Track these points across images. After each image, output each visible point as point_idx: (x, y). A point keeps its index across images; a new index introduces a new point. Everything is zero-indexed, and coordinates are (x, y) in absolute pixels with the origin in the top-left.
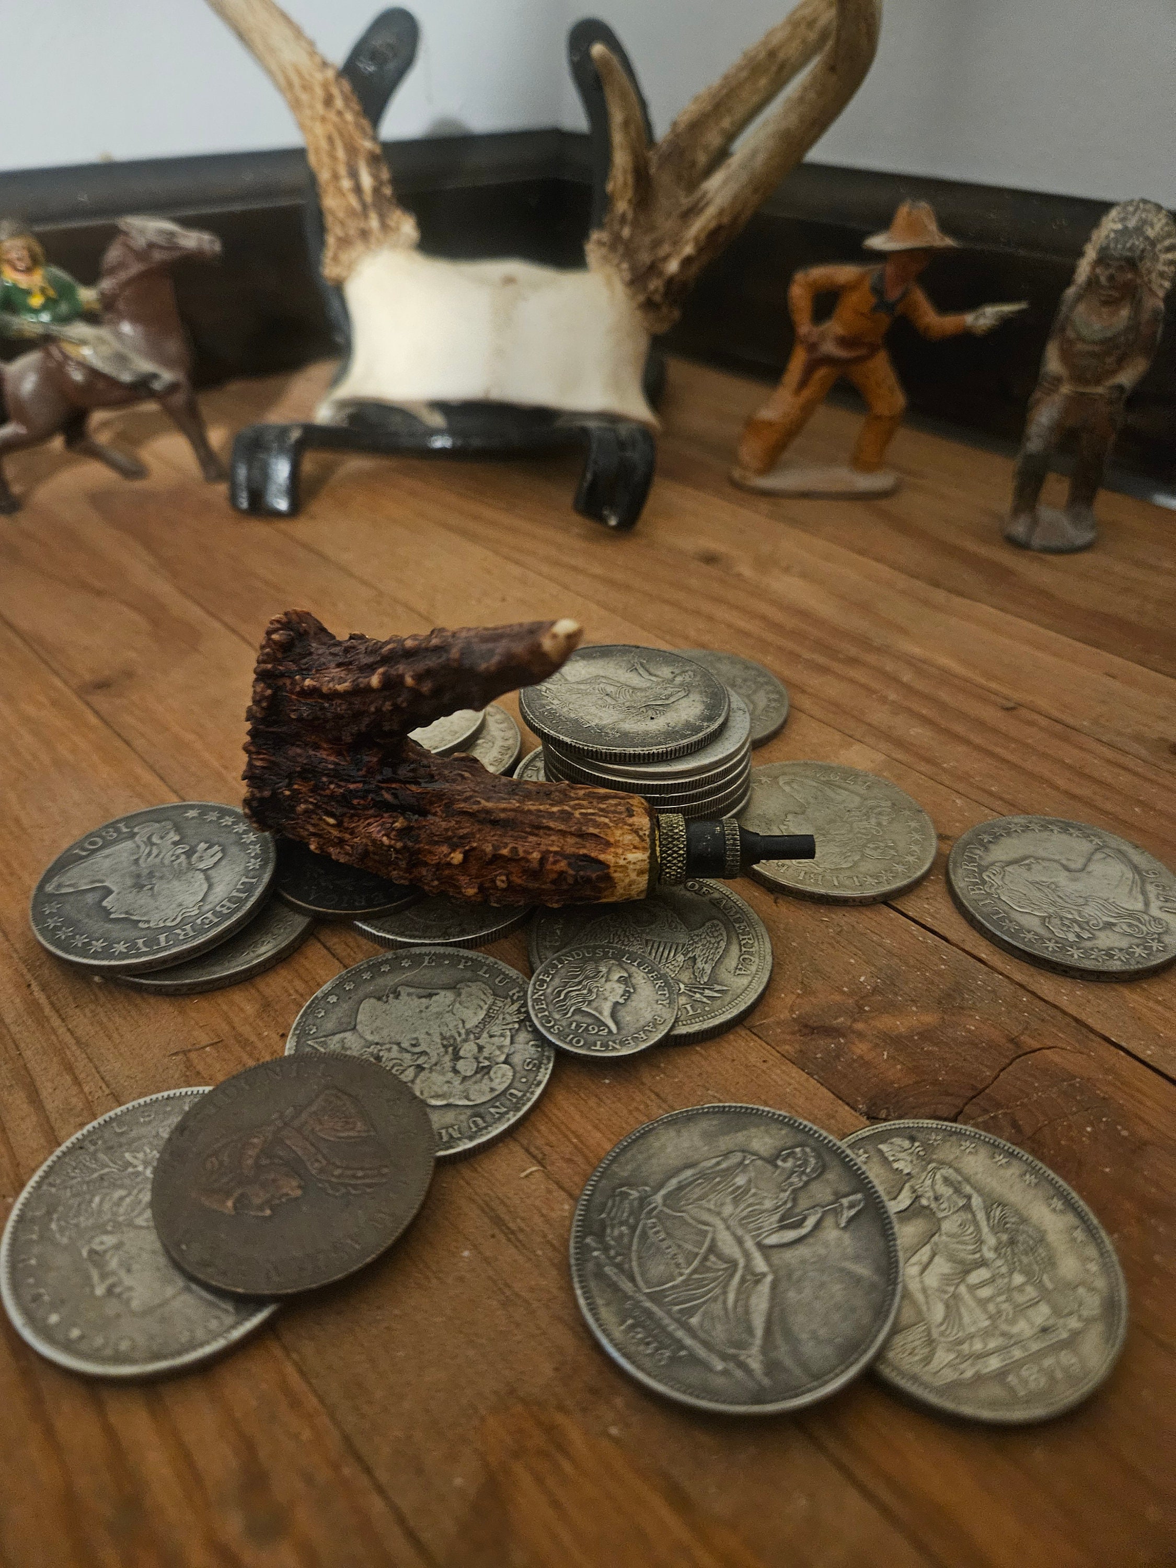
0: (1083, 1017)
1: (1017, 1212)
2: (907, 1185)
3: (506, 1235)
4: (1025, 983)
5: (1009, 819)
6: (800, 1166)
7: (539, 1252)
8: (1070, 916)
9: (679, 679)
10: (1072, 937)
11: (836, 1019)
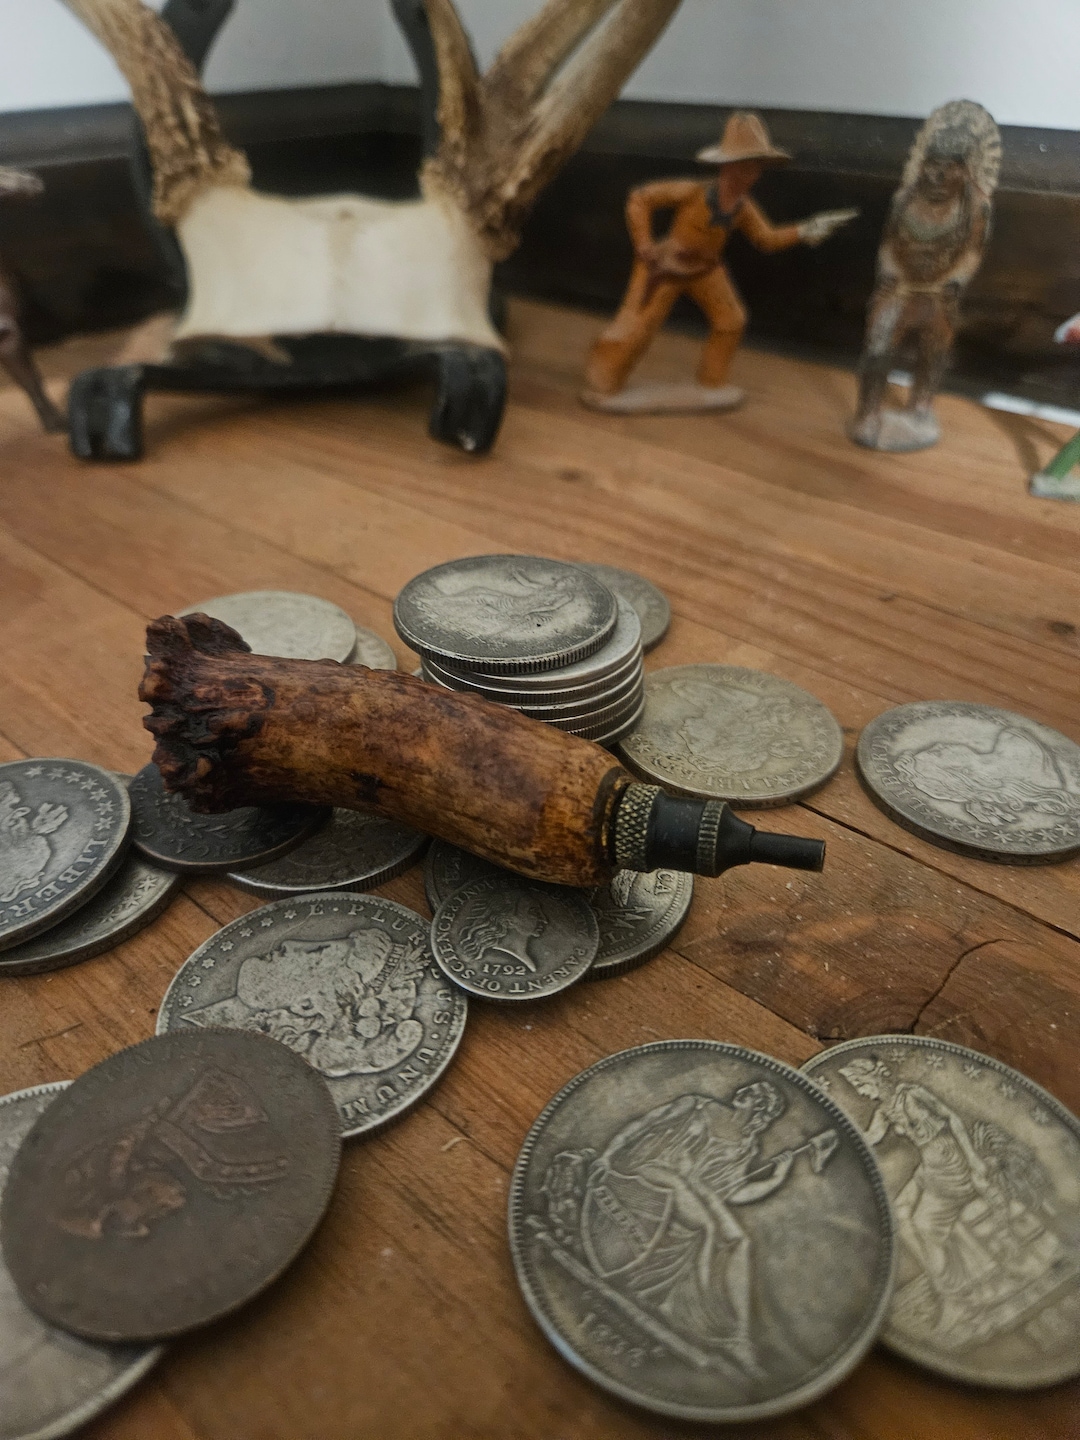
0: (1023, 905)
1: (1001, 1131)
2: (878, 1114)
3: (431, 1223)
4: (954, 874)
5: (908, 706)
6: (759, 1105)
7: (473, 1240)
8: (989, 800)
9: (561, 585)
10: (996, 821)
11: (768, 931)
